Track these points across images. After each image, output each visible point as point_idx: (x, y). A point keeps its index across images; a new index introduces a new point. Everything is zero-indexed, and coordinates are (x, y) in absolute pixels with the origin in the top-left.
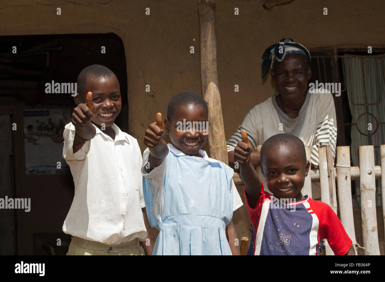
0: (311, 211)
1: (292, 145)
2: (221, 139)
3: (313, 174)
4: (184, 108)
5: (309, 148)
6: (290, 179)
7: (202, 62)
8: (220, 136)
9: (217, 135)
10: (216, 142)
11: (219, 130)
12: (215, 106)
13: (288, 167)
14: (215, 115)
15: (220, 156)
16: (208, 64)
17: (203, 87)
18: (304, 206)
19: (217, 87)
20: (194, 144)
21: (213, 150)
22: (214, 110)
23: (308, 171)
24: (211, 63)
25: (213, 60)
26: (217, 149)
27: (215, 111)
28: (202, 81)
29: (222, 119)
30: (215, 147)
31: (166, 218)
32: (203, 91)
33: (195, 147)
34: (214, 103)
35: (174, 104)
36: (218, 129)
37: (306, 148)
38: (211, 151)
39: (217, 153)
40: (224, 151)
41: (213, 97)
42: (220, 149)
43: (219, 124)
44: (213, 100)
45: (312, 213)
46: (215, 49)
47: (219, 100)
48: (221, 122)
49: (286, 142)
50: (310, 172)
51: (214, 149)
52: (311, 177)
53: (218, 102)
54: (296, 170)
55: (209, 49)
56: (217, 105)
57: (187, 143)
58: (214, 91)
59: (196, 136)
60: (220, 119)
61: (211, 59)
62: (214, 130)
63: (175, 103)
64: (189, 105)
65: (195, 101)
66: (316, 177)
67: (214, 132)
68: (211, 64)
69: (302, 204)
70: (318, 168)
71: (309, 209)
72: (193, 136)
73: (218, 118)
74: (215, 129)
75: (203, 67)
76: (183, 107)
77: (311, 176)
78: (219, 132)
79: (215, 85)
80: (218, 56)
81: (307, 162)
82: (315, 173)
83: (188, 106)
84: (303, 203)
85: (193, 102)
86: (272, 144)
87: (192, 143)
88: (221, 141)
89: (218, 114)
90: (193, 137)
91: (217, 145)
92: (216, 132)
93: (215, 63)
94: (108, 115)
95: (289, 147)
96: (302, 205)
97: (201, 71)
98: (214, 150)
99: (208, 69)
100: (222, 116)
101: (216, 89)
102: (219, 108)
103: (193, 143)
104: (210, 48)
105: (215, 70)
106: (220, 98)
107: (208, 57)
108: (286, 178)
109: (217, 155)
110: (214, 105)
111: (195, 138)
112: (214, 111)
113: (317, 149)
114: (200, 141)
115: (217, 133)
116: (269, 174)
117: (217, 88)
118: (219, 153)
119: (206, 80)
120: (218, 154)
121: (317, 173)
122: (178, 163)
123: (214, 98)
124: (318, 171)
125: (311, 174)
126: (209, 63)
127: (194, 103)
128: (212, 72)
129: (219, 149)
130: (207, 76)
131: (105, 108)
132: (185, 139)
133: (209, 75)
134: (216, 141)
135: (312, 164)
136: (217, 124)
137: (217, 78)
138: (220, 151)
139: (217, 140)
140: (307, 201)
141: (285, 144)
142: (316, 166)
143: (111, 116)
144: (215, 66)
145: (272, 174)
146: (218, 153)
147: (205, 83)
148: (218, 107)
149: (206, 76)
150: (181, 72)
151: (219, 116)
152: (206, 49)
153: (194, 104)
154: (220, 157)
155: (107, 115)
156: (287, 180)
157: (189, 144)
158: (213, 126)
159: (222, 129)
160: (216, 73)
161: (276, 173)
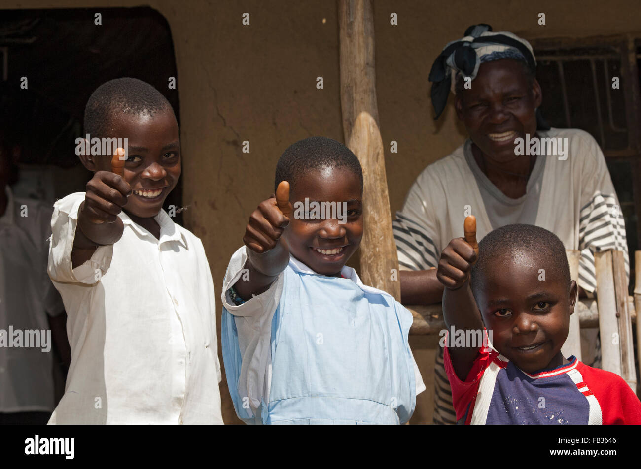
0: (585, 389)
1: (540, 250)
2: (384, 236)
3: (583, 310)
4: (314, 175)
5: (575, 255)
6: (538, 324)
7: (343, 67)
8: (383, 229)
9: (375, 227)
10: (372, 241)
11: (379, 215)
12: (371, 163)
13: (534, 297)
14: (371, 184)
15: (383, 270)
16: (355, 73)
17: (345, 124)
18: (570, 379)
19: (375, 123)
20: (334, 252)
21: (367, 259)
22: (368, 172)
23: (574, 303)
24: (362, 71)
25: (368, 64)
26: (376, 256)
27: (372, 175)
28: (343, 109)
29: (387, 193)
30: (371, 253)
31: (277, 403)
32: (345, 130)
33: (338, 258)
34: (368, 156)
35: (291, 165)
36: (378, 212)
37: (568, 254)
38: (362, 260)
39: (375, 265)
40: (392, 261)
41: (367, 144)
42: (382, 256)
43: (380, 203)
44: (366, 151)
45: (587, 393)
46: (371, 41)
47: (380, 151)
48: (383, 197)
49: (528, 243)
50: (579, 305)
51: (369, 256)
52: (580, 317)
53: (378, 154)
54: (552, 303)
55: (359, 40)
56: (376, 163)
57: (319, 251)
58: (369, 131)
59: (339, 235)
60: (383, 191)
61: (362, 63)
62: (369, 216)
63: (293, 162)
64: (324, 169)
65: (336, 159)
66: (591, 317)
67: (368, 220)
68: (363, 73)
69: (565, 375)
70: (595, 297)
71: (580, 385)
72: (333, 234)
73: (379, 189)
74: (372, 213)
75: (345, 79)
76: (312, 173)
77: (580, 314)
78: (379, 220)
79: (371, 120)
80: (376, 57)
81: (573, 285)
82: (589, 307)
83: (321, 170)
84: (567, 373)
85: (332, 161)
86: (496, 248)
87: (331, 249)
88: (384, 239)
89: (378, 181)
90: (333, 236)
91: (375, 246)
92: (374, 218)
93: (371, 71)
94: (153, 193)
95: (534, 255)
96: (565, 377)
97: (342, 87)
98: (370, 259)
99: (356, 84)
100: (386, 186)
101: (373, 126)
102: (379, 168)
103: (334, 248)
104: (361, 40)
105: (372, 85)
106: (382, 147)
107: (355, 57)
108: (531, 322)
109: (375, 269)
110: (368, 162)
111: (337, 239)
112: (370, 175)
113: (592, 258)
114: (348, 246)
115: (376, 223)
116: (494, 313)
117: (376, 126)
118: (381, 265)
119: (351, 107)
120: (379, 267)
121: (591, 308)
122: (302, 286)
123: (369, 146)
124: (594, 303)
125: (580, 311)
126: (358, 71)
127: (334, 164)
128: (365, 91)
129: (380, 256)
130: (353, 98)
131: (147, 179)
132: (316, 241)
133: (357, 97)
134: (374, 239)
135: (581, 288)
136: (375, 203)
137: (376, 104)
138: (382, 260)
139: (374, 237)
140: (576, 368)
141: (524, 248)
142: (590, 292)
143: (158, 196)
144: (372, 77)
145: (498, 314)
146: (377, 265)
147: (350, 113)
148: (377, 166)
149: (351, 100)
150: (296, 92)
151: (379, 185)
152: (351, 41)
153: (336, 166)
154: (382, 274)
155: (150, 195)
156: (533, 326)
157: (323, 252)
158: (367, 206)
159: (385, 213)
160: (373, 92)
161: (508, 313)
